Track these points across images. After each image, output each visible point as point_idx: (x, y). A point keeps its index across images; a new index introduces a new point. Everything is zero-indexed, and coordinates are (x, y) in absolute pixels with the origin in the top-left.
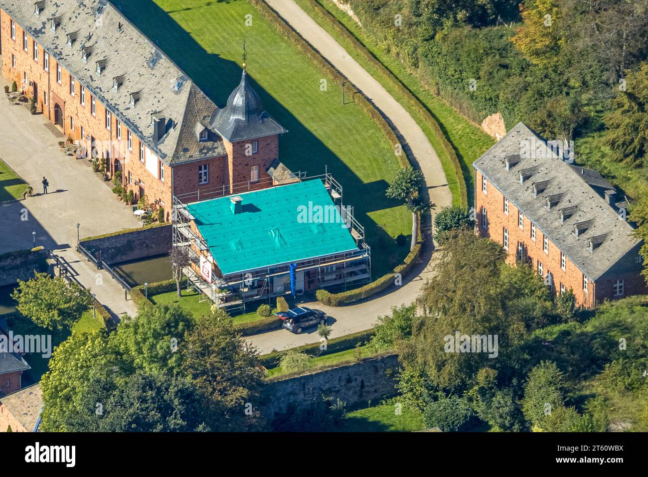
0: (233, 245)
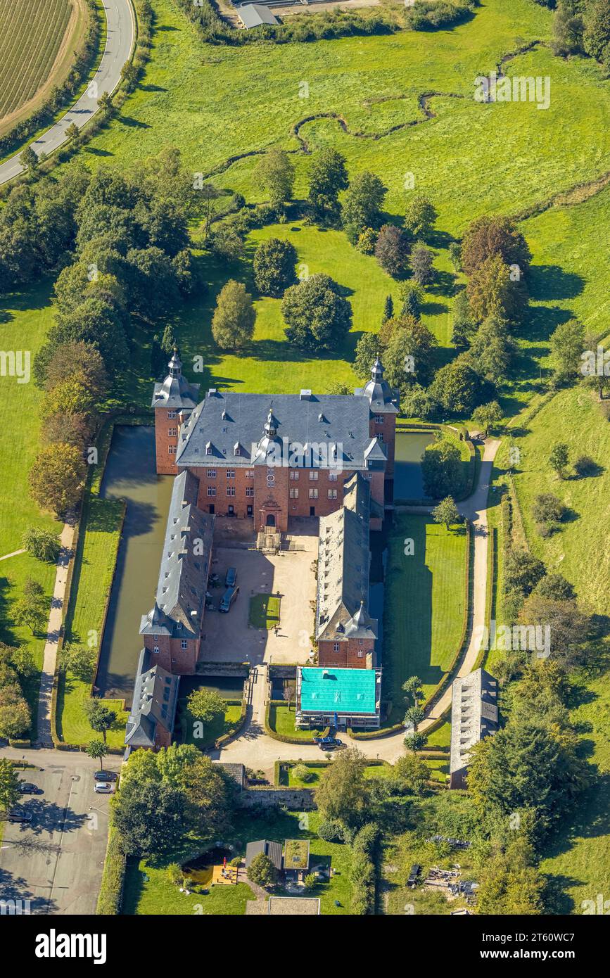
0: (314, 695)
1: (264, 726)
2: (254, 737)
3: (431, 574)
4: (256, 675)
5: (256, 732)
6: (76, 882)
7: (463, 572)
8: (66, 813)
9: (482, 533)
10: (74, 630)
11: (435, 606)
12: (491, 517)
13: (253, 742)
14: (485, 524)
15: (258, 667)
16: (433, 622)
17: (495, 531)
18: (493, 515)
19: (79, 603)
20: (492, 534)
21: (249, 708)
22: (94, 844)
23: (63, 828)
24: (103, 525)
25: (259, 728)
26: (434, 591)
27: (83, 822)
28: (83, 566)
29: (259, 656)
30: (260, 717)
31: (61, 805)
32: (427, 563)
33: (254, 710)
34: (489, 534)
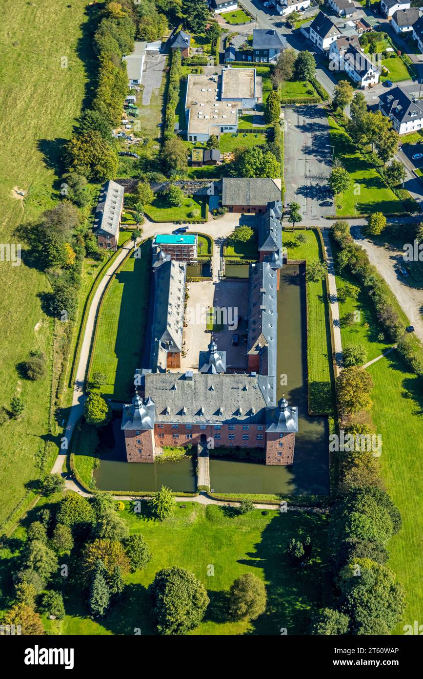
1: (214, 245)
2: (219, 238)
3: (115, 352)
4: (219, 276)
5: (218, 241)
6: (296, 163)
7: (95, 352)
8: (306, 195)
9: (79, 384)
10: (323, 304)
11: (116, 325)
12: (70, 400)
13: (220, 236)
14: (75, 392)
15: (218, 281)
16: (119, 314)
17: (70, 386)
18: (69, 400)
19: (324, 323)
20: (72, 382)
21: (222, 255)
22: (290, 180)
23: (306, 188)
24: (321, 388)
25: (216, 244)
26: (115, 337)
27: (297, 191)
28: (326, 353)
29: (217, 289)
30: (216, 249)
31: (309, 199)
32: (116, 360)
33: (219, 253)
34: (74, 383)
